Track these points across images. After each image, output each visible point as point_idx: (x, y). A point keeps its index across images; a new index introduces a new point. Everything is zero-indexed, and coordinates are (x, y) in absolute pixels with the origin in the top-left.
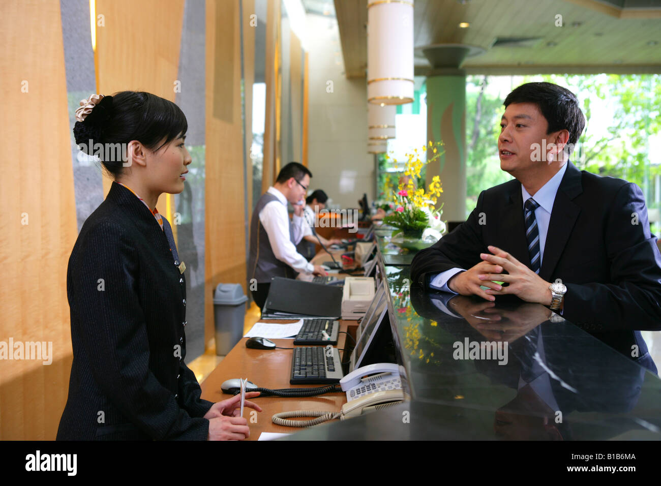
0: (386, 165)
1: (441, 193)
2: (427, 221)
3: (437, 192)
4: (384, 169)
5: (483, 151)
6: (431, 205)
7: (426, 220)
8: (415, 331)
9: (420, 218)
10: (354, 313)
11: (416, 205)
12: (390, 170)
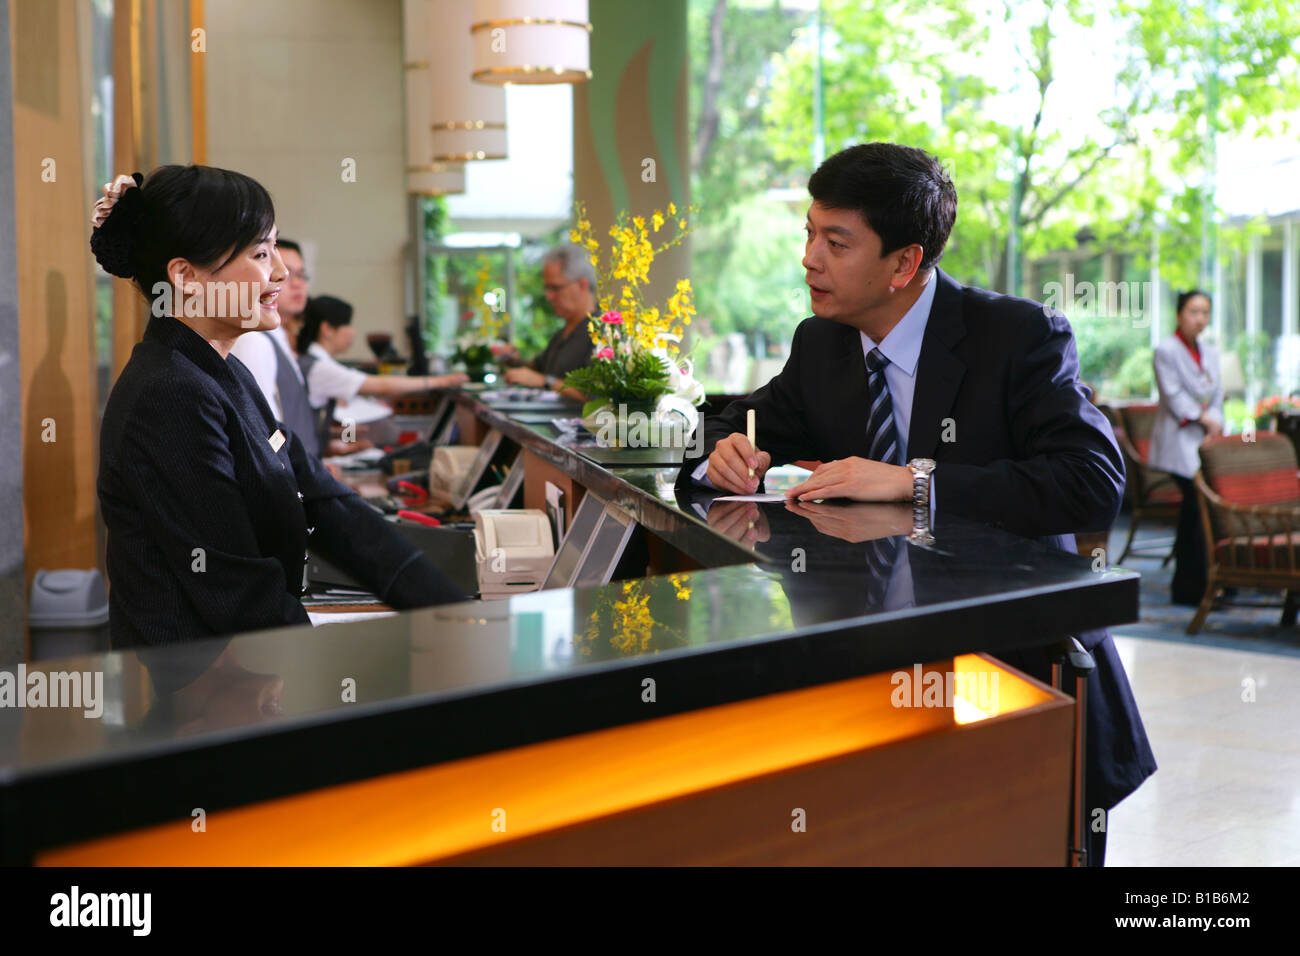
0: (445, 226)
1: (692, 316)
2: (665, 379)
3: (684, 315)
4: (438, 236)
5: (728, 178)
6: (671, 343)
7: (663, 376)
8: (640, 612)
9: (649, 372)
10: (509, 584)
11: (643, 343)
12: (454, 240)
